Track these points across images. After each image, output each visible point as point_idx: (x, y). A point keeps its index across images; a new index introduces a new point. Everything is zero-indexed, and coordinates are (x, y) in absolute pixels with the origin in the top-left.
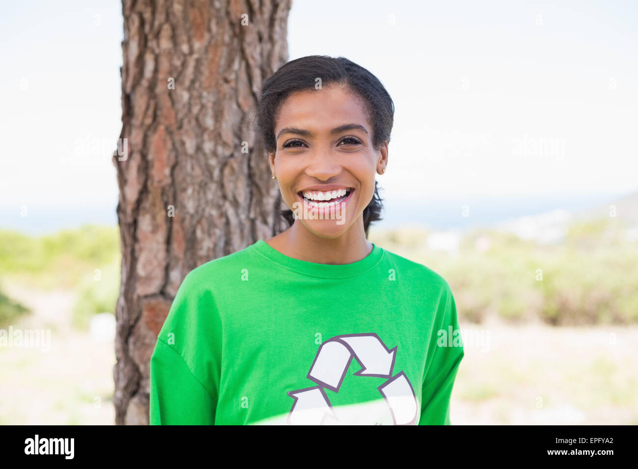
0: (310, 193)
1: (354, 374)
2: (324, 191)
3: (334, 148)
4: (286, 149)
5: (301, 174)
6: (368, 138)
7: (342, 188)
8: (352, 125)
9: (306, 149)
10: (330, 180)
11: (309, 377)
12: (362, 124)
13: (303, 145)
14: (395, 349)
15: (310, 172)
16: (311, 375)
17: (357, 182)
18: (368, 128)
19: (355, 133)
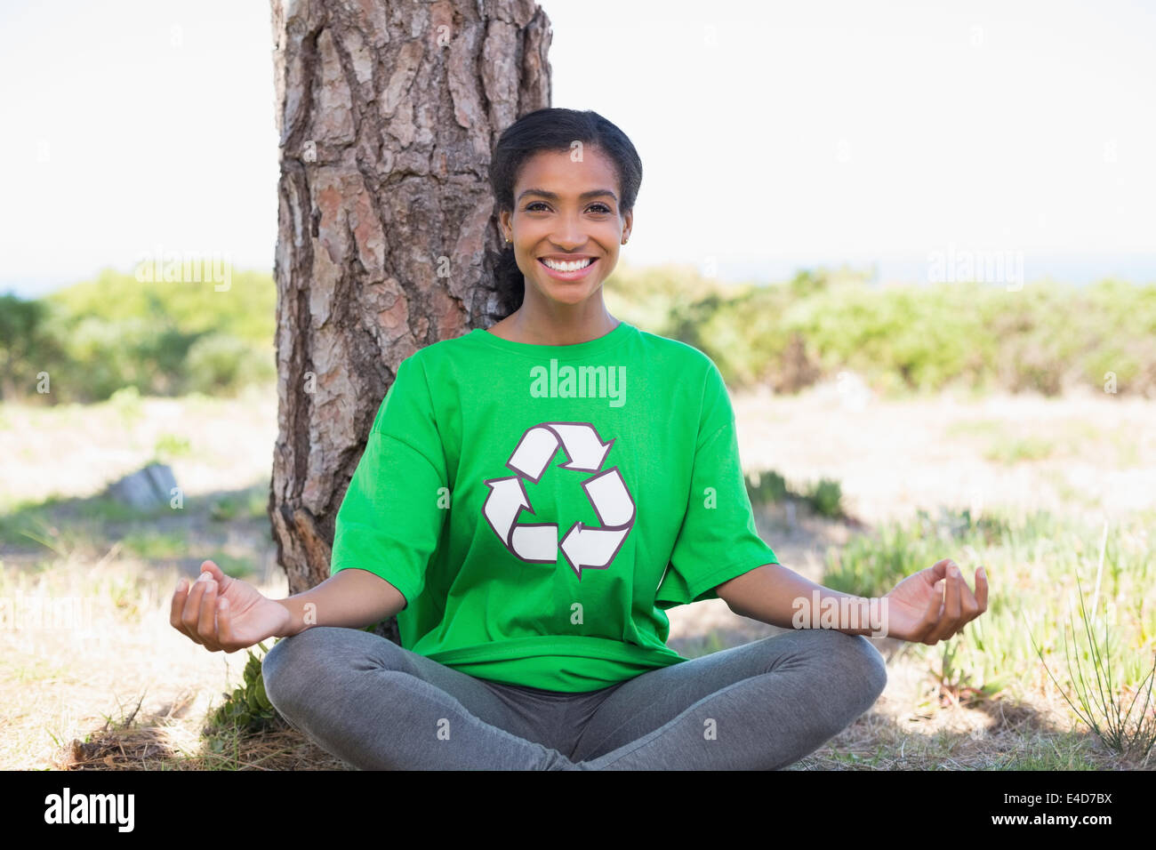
0: (552, 262)
1: (559, 466)
2: (568, 261)
3: (581, 214)
4: (530, 212)
5: (544, 239)
6: (616, 206)
7: (586, 257)
8: (602, 191)
9: (551, 214)
10: (576, 249)
11: (508, 465)
12: (612, 190)
13: (547, 209)
14: (612, 442)
15: (554, 240)
16: (510, 463)
17: (602, 251)
18: (617, 194)
19: (604, 200)
